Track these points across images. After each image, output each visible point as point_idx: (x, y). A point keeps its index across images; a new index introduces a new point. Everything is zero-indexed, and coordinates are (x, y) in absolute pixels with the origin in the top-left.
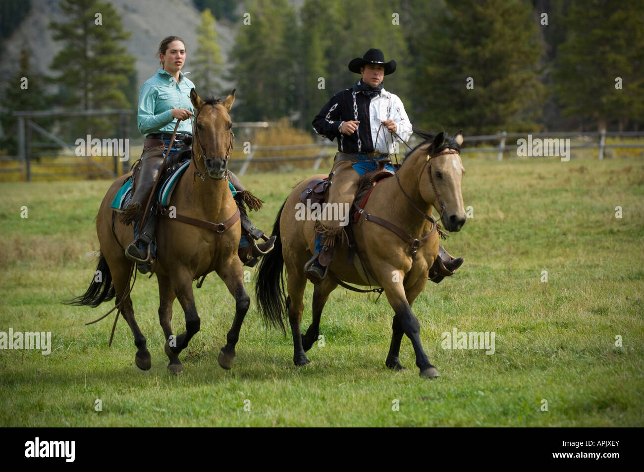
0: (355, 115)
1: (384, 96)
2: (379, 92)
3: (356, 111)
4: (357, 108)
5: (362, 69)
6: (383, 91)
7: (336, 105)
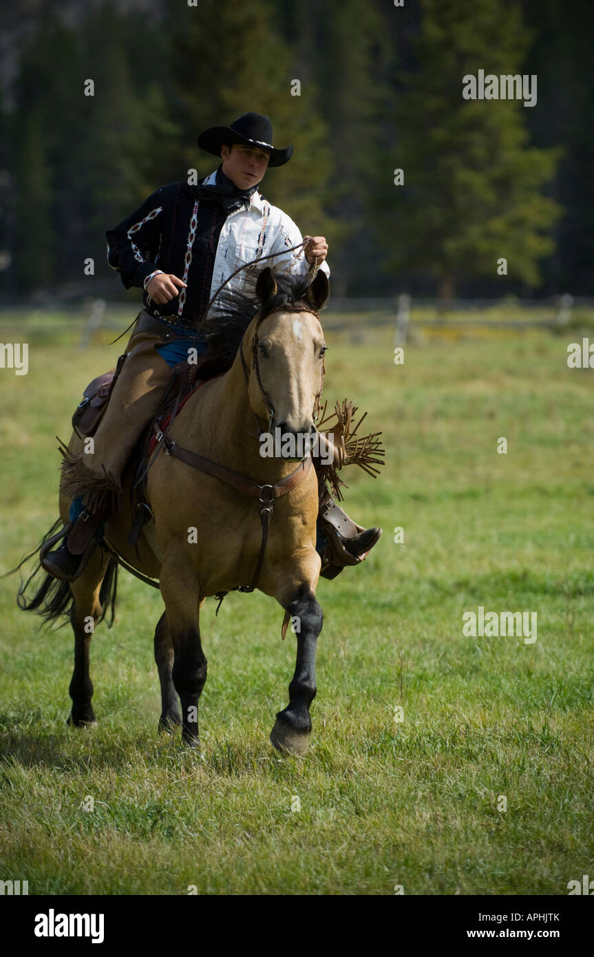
0: (189, 239)
1: (255, 210)
2: (246, 202)
3: (193, 231)
4: (196, 227)
5: (225, 148)
6: (256, 199)
7: (159, 210)
